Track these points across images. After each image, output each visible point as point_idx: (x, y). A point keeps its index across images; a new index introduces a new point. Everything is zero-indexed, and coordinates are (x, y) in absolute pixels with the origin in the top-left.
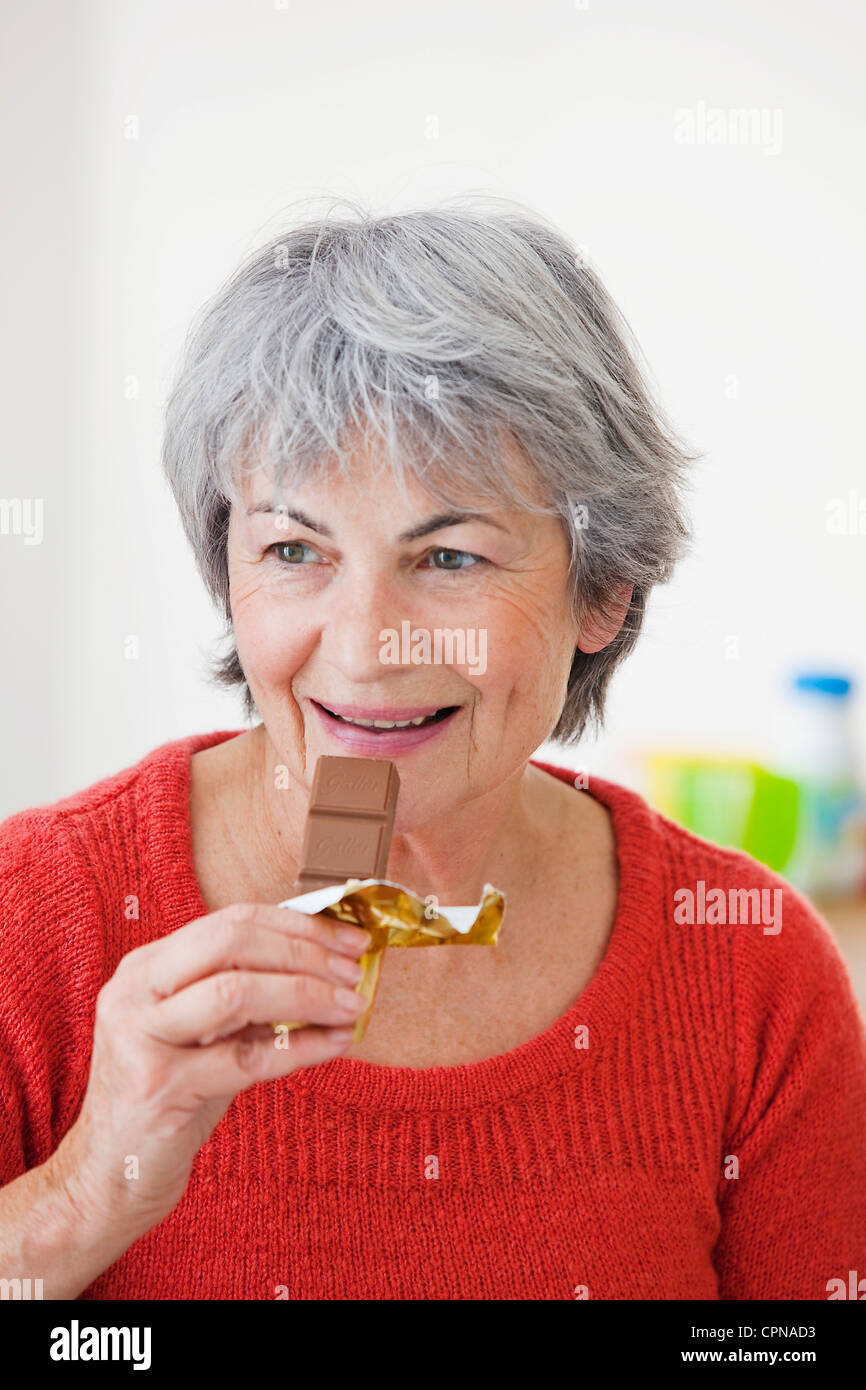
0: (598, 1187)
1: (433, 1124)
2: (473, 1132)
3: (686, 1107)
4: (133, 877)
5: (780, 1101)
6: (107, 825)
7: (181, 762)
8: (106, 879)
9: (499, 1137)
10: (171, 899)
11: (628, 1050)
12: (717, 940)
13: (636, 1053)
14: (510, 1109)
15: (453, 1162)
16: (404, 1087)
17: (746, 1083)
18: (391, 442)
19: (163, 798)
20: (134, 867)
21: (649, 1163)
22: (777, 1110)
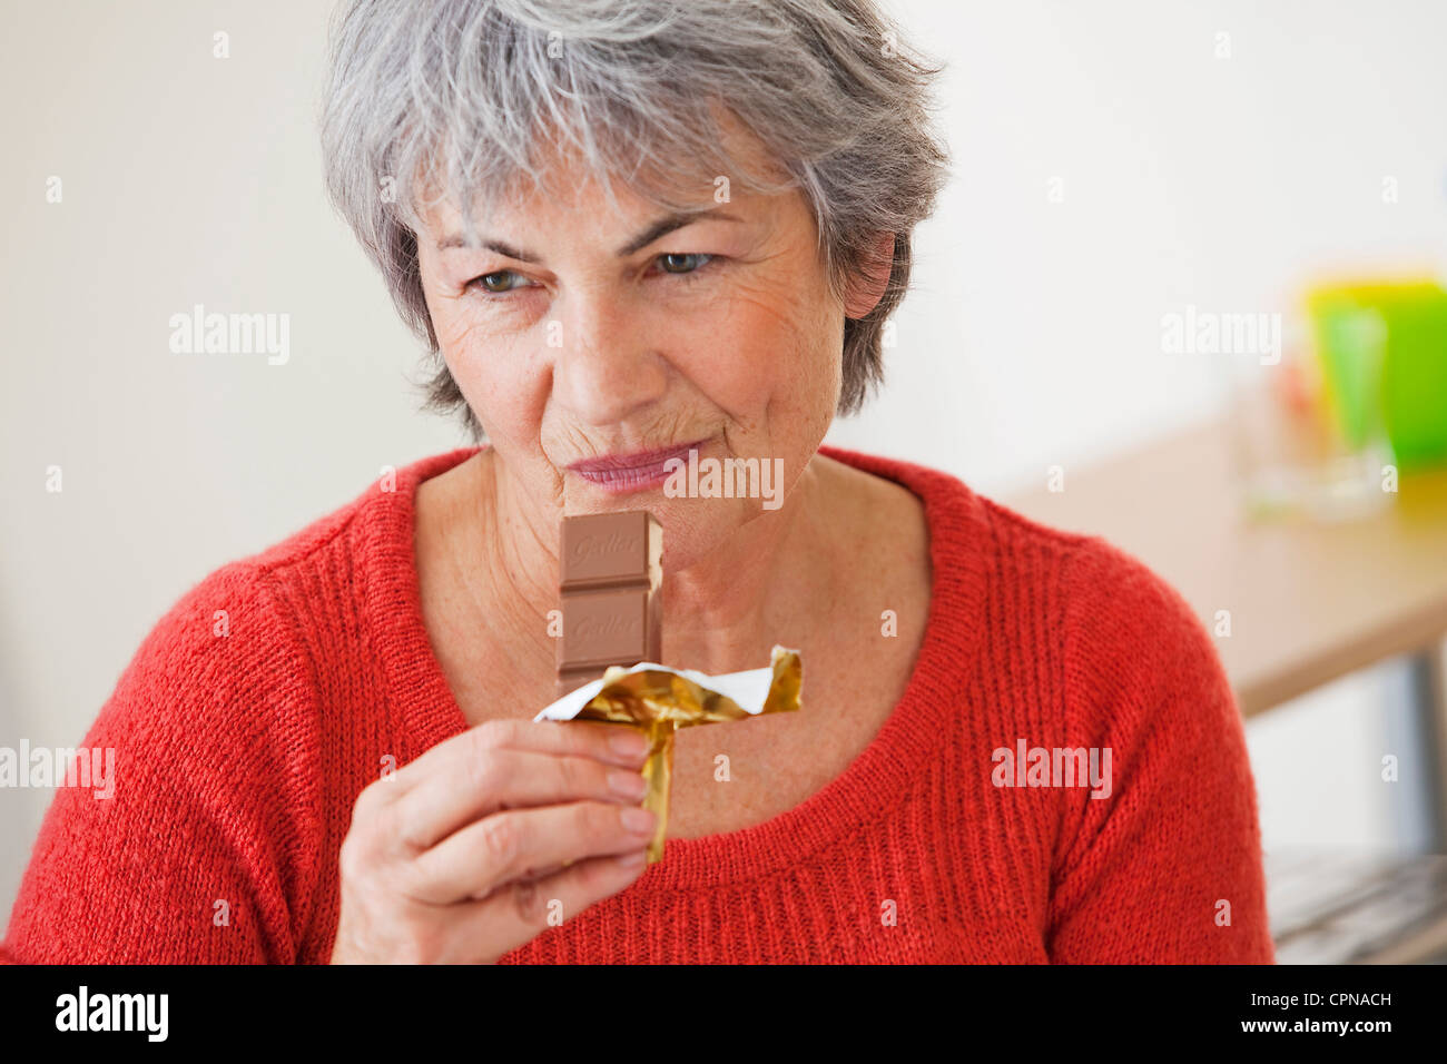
0: (910, 948)
1: (713, 902)
2: (762, 906)
3: (1010, 842)
4: (352, 635)
5: (1109, 827)
6: (318, 577)
7: (403, 496)
8: (320, 640)
9: (792, 908)
10: (397, 658)
11: (942, 783)
12: (1047, 645)
13: (949, 787)
14: (804, 874)
15: (739, 944)
16: (675, 863)
17: (1075, 810)
18: (590, 152)
19: (381, 540)
20: (352, 624)
21: (967, 915)
22: (1107, 836)
